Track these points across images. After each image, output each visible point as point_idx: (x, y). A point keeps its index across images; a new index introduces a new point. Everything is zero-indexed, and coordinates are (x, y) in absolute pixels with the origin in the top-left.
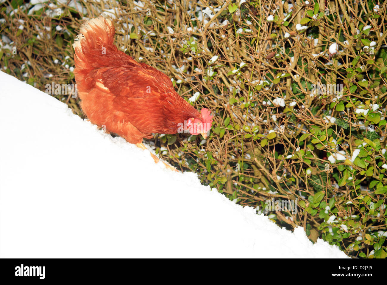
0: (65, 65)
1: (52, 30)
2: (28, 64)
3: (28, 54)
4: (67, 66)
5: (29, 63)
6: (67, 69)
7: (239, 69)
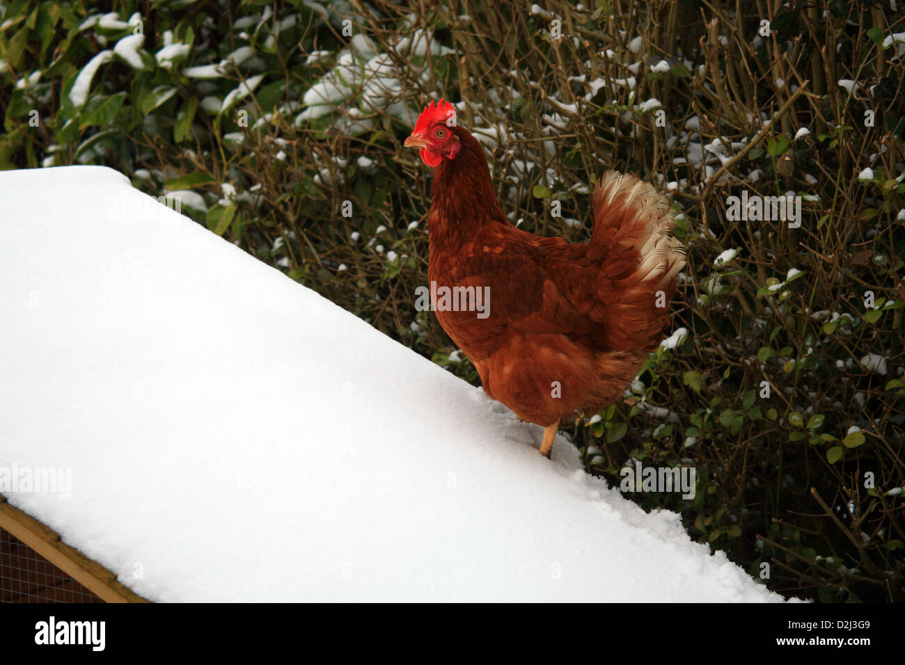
0: (374, 246)
1: (350, 163)
2: (288, 238)
3: (292, 218)
4: (380, 248)
5: (292, 234)
6: (381, 255)
7: (784, 283)
